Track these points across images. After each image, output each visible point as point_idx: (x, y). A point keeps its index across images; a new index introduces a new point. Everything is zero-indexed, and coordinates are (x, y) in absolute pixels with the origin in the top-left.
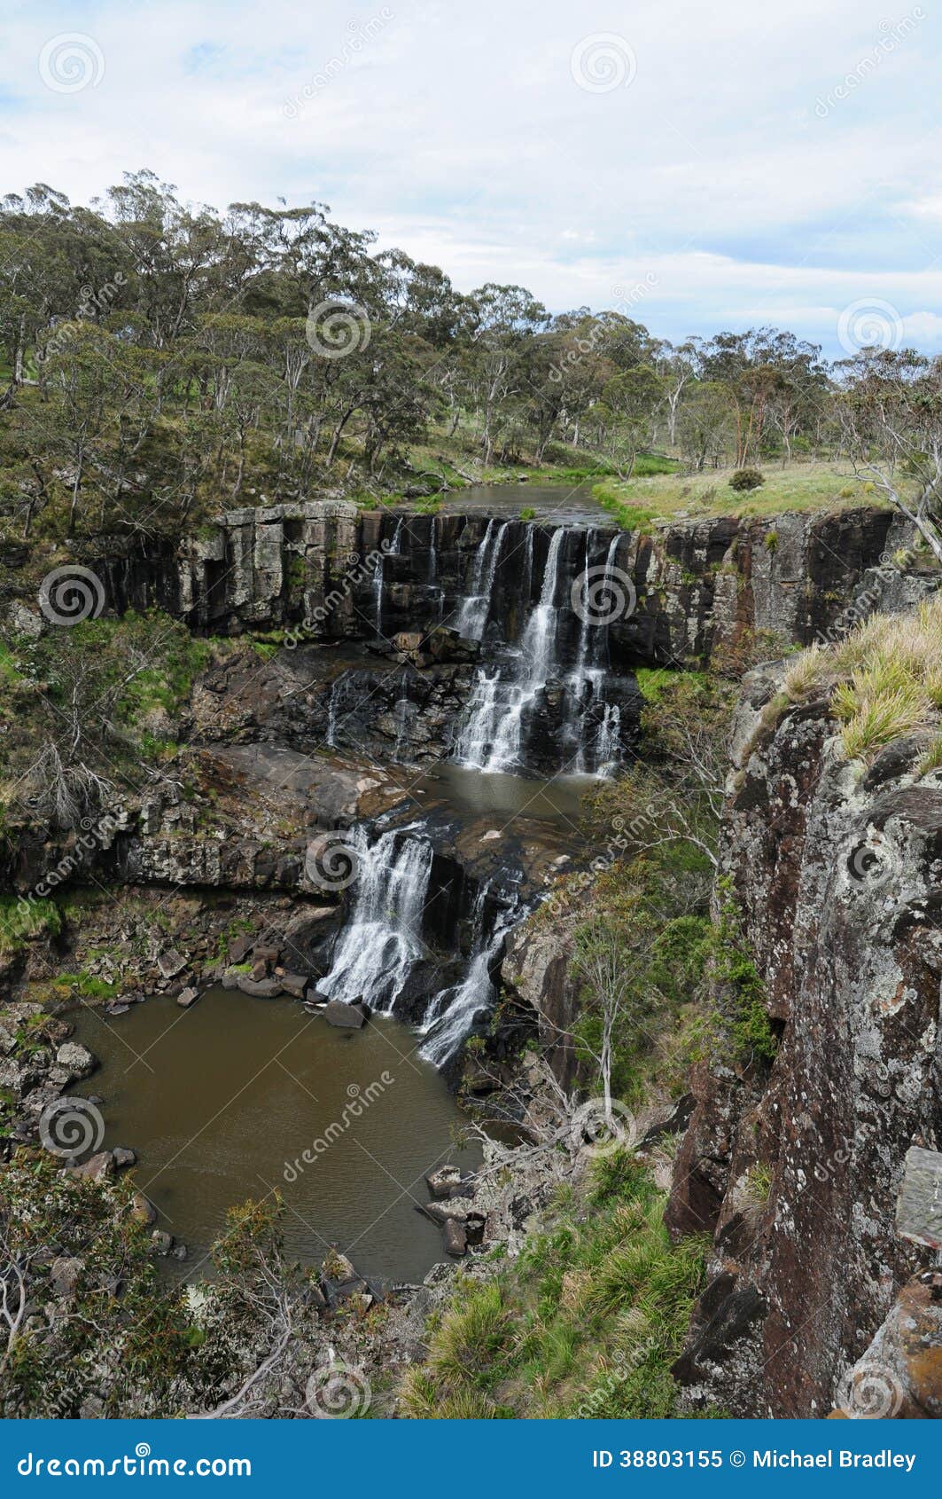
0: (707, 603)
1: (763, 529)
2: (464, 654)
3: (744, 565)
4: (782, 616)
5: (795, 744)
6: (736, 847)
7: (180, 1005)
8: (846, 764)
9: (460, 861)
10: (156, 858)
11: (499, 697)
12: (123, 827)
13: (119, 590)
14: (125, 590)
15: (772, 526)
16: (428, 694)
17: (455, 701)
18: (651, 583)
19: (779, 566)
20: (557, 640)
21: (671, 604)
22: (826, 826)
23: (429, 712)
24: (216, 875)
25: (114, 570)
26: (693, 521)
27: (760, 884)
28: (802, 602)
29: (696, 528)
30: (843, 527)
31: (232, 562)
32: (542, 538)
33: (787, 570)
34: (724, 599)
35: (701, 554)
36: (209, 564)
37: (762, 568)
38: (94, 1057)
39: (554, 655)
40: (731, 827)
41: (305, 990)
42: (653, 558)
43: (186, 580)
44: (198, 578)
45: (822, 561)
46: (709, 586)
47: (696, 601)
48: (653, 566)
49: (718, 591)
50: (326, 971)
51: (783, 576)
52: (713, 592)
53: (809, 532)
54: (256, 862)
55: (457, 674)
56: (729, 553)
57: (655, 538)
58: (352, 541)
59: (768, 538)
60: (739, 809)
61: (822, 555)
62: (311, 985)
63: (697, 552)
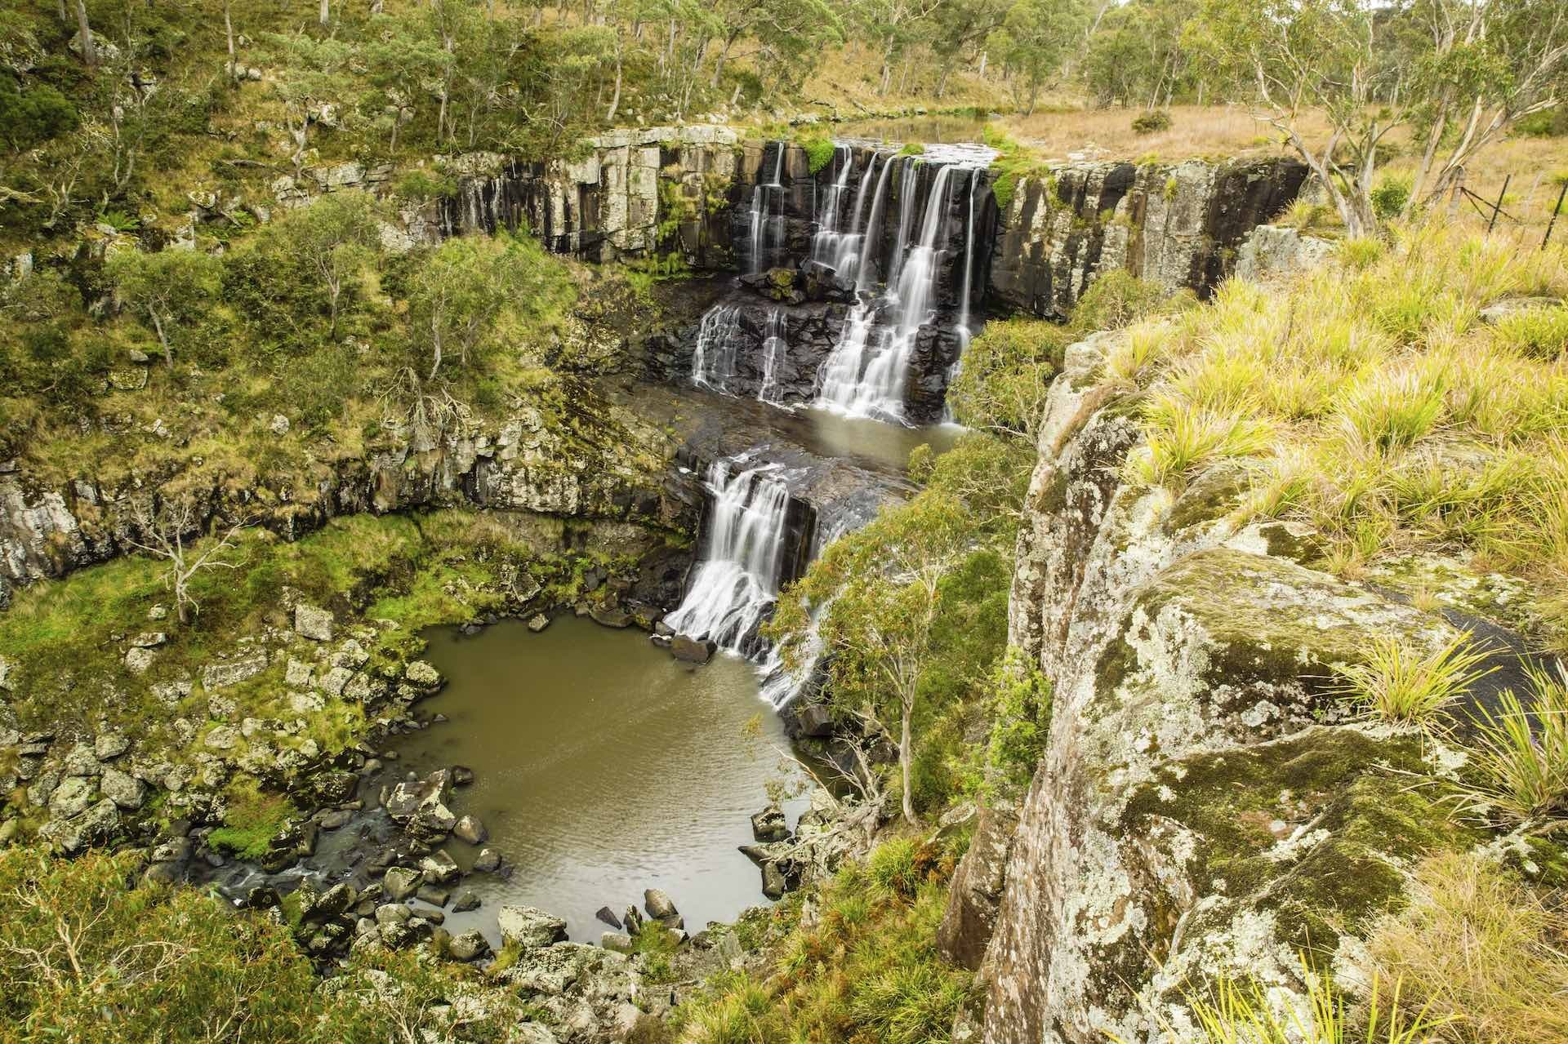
0: (1094, 254)
1: (1163, 177)
2: (837, 294)
3: (1137, 214)
4: (1173, 272)
5: (1103, 446)
6: (1036, 556)
7: (531, 630)
8: (1144, 492)
9: (814, 506)
10: (514, 484)
11: (871, 341)
12: (482, 453)
13: (489, 211)
14: (495, 210)
15: (1173, 173)
16: (798, 333)
17: (826, 341)
18: (1036, 230)
19: (1175, 218)
20: (935, 285)
21: (1055, 254)
22: (1104, 575)
23: (799, 351)
24: (573, 503)
25: (484, 189)
26: (1088, 166)
27: (1057, 603)
28: (1196, 259)
29: (1090, 172)
30: (1252, 178)
31: (605, 188)
32: (927, 174)
33: (1183, 224)
34: (1113, 250)
35: (1093, 201)
36: (584, 188)
37: (1156, 221)
38: (441, 677)
39: (931, 300)
40: (1031, 531)
41: (654, 622)
42: (1041, 202)
43: (558, 203)
44: (570, 201)
45: (1223, 215)
46: (1099, 234)
47: (1083, 251)
48: (1041, 210)
49: (1107, 242)
50: (676, 606)
51: (1179, 229)
52: (1101, 244)
53: (1212, 182)
54: (615, 494)
55: (829, 313)
56: (1123, 202)
57: (1044, 181)
58: (731, 169)
59: (1167, 186)
60: (1042, 511)
61: (1225, 209)
62: (659, 618)
63: (1088, 198)
